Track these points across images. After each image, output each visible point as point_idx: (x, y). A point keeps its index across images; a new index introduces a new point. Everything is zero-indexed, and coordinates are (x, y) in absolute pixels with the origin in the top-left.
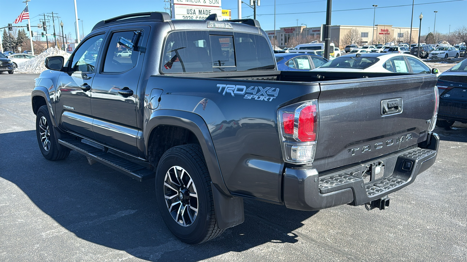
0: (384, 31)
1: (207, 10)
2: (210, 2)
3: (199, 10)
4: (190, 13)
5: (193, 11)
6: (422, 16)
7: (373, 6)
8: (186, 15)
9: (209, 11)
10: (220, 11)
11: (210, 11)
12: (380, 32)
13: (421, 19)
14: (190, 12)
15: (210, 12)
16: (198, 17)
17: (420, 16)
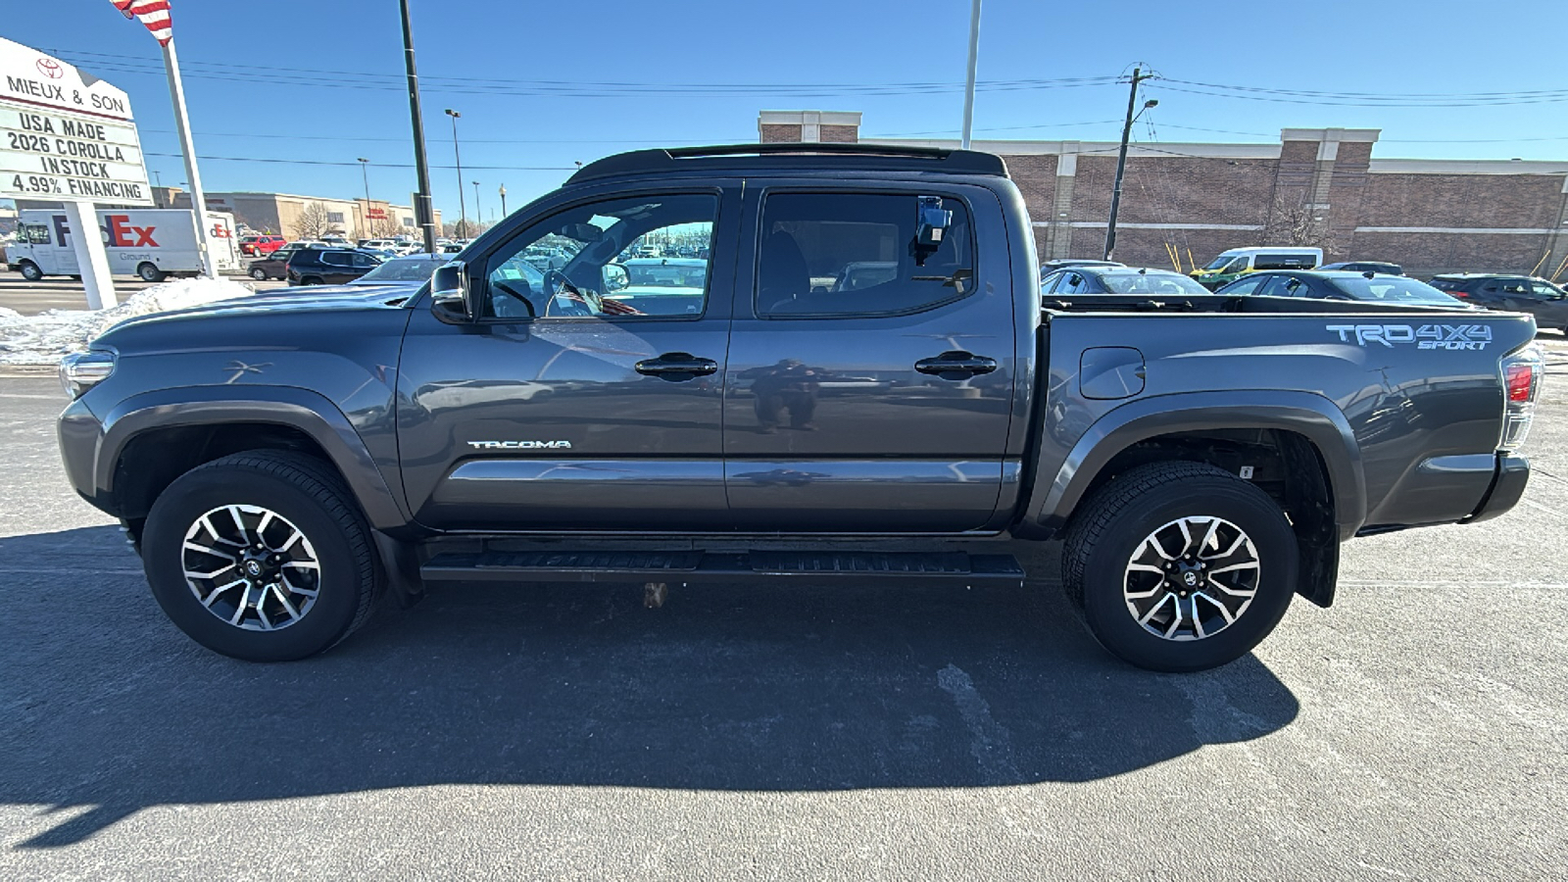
0: (375, 211)
1: (88, 123)
2: (98, 105)
3: (64, 122)
4: (35, 127)
5: (42, 123)
6: (504, 190)
7: (360, 160)
8: (20, 130)
9: (97, 127)
10: (132, 132)
11: (101, 127)
12: (368, 214)
13: (503, 196)
14: (32, 124)
15: (100, 130)
16: (63, 142)
17: (501, 190)
